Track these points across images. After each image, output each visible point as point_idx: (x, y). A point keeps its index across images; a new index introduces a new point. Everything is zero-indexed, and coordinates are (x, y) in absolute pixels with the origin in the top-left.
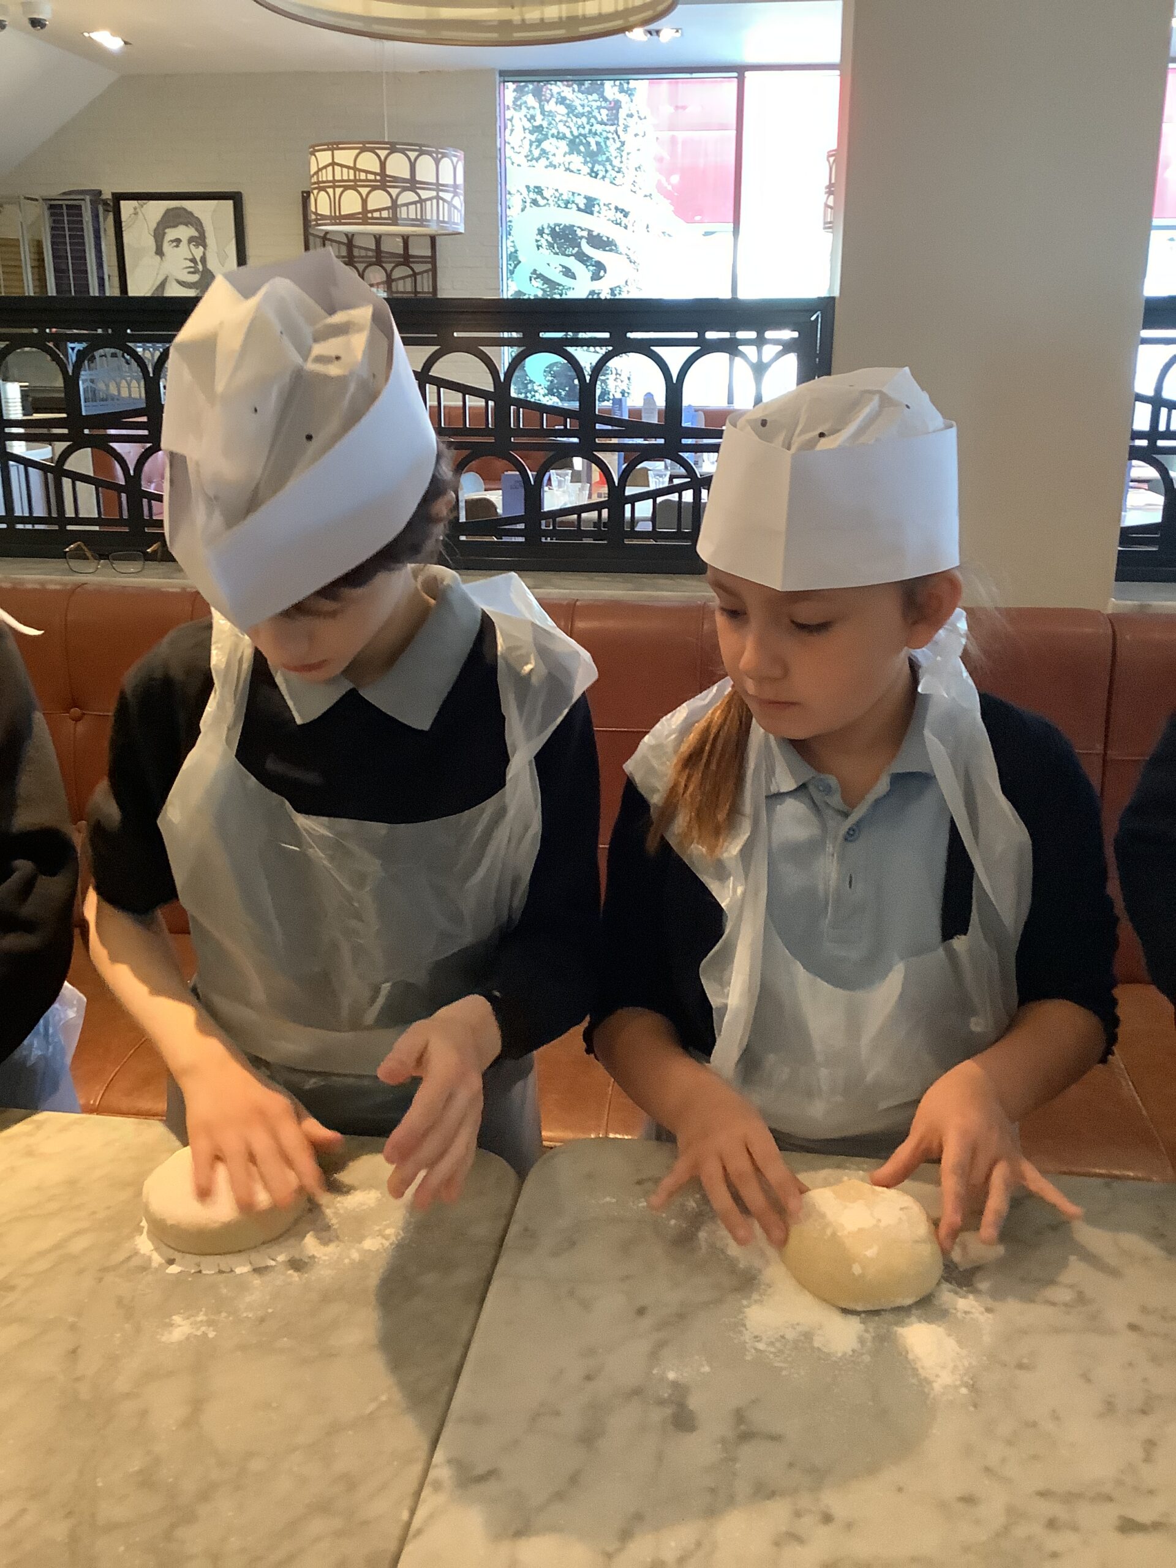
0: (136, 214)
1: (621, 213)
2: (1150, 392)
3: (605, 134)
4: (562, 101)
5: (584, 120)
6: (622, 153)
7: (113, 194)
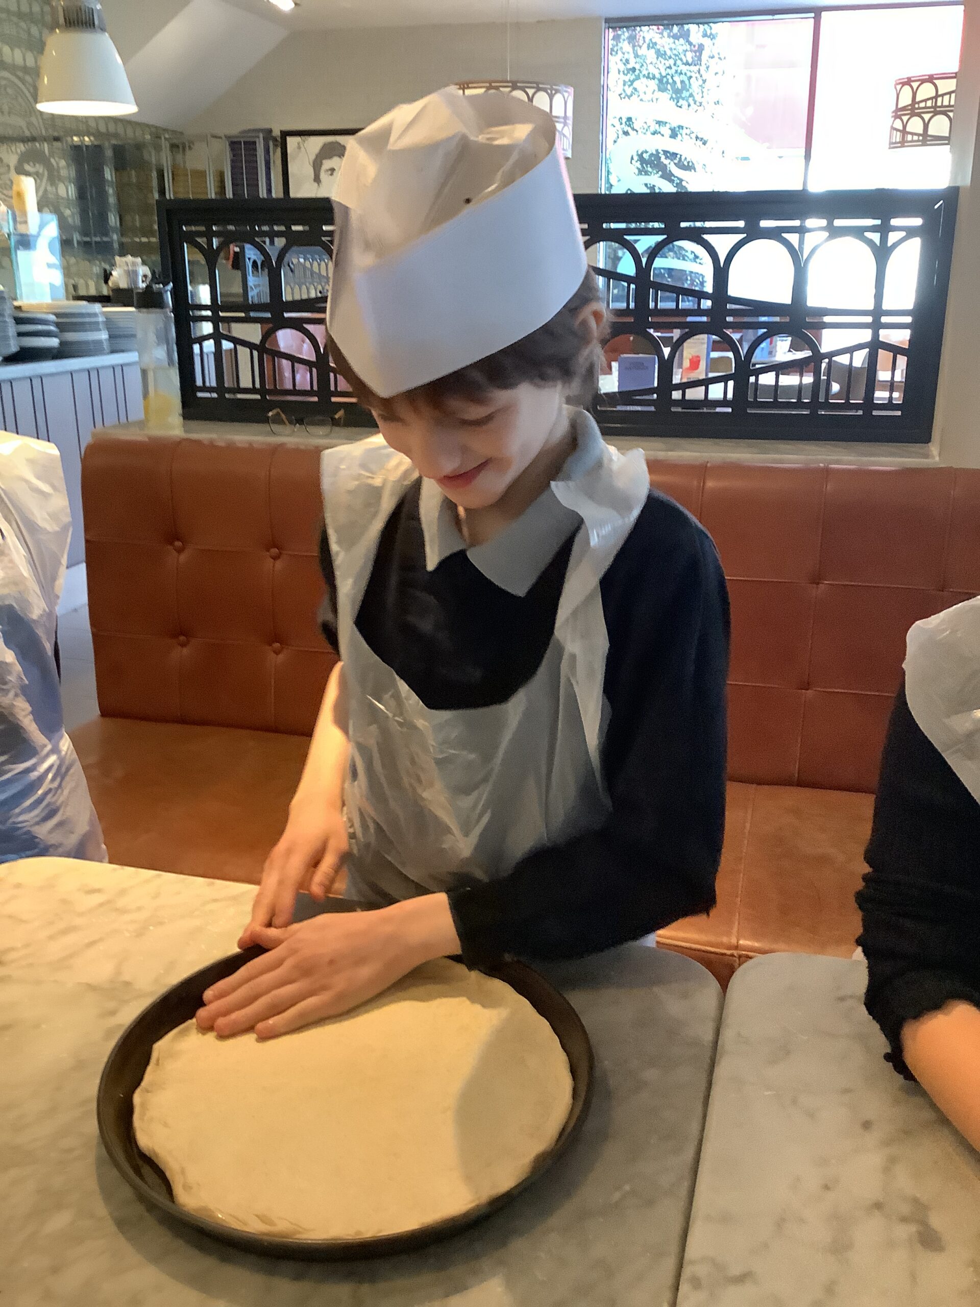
0: (299, 148)
1: (701, 141)
3: (689, 74)
4: (652, 45)
5: (671, 62)
6: (703, 90)
7: (281, 131)
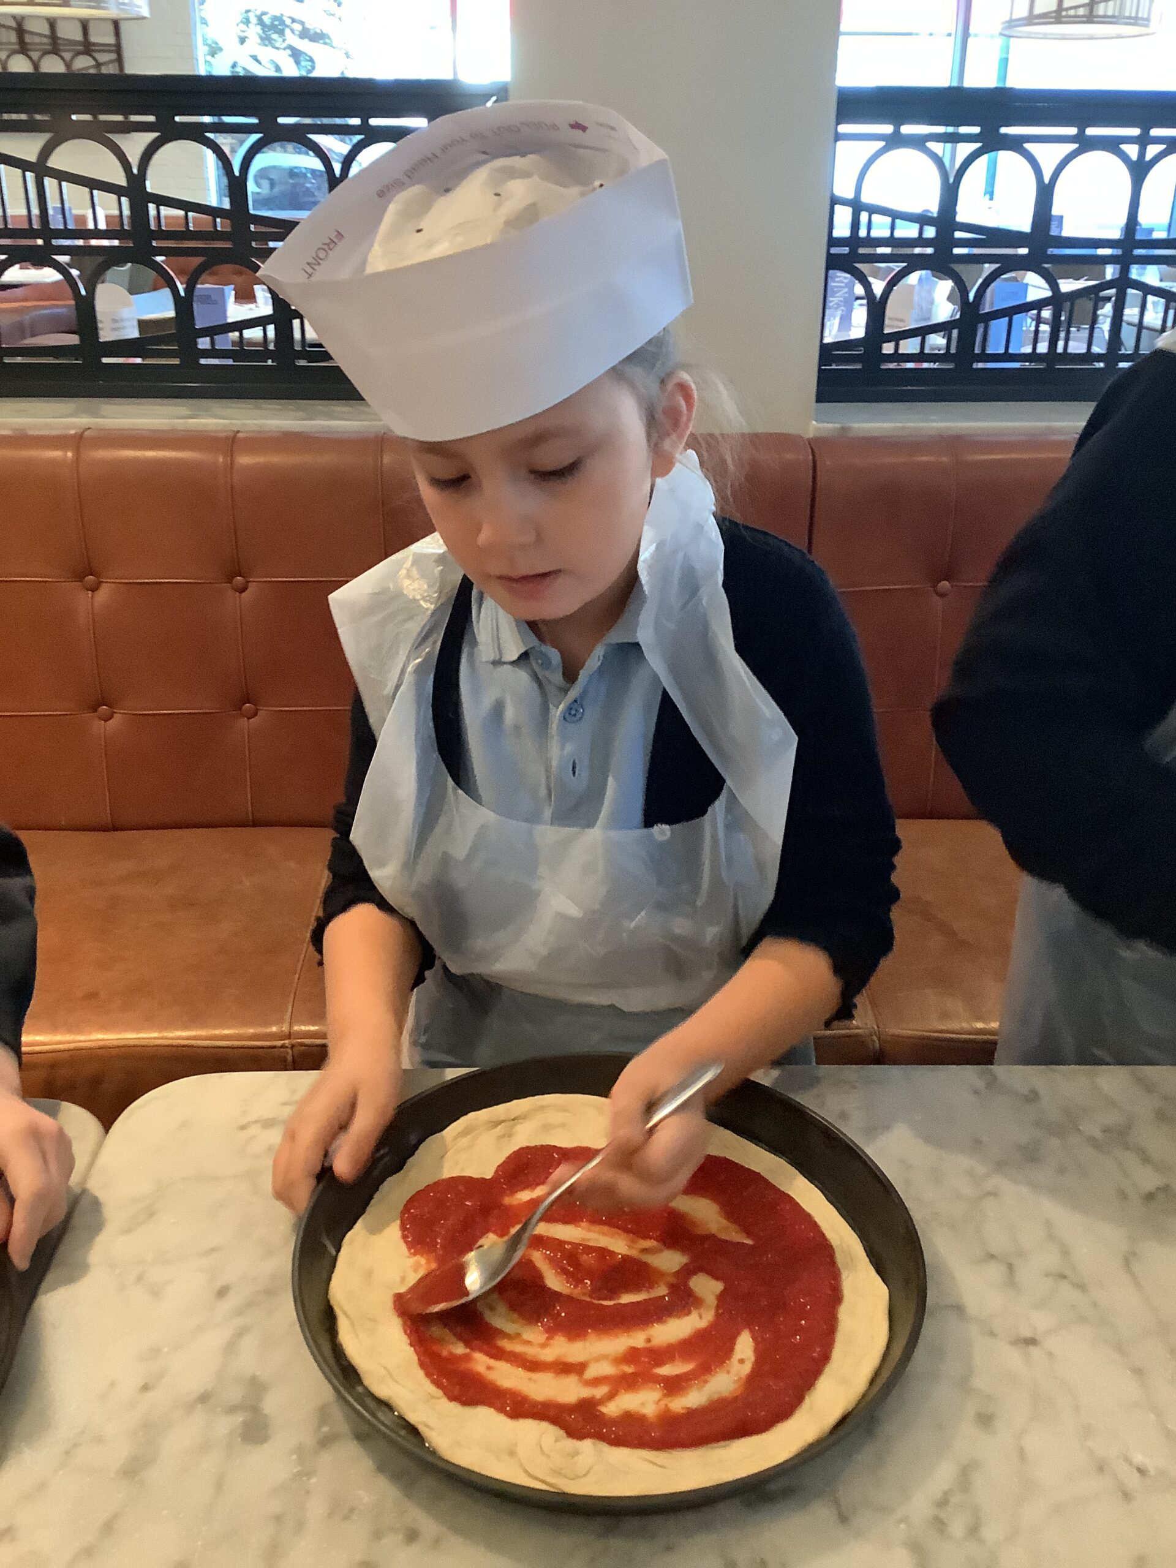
2: (850, 195)
